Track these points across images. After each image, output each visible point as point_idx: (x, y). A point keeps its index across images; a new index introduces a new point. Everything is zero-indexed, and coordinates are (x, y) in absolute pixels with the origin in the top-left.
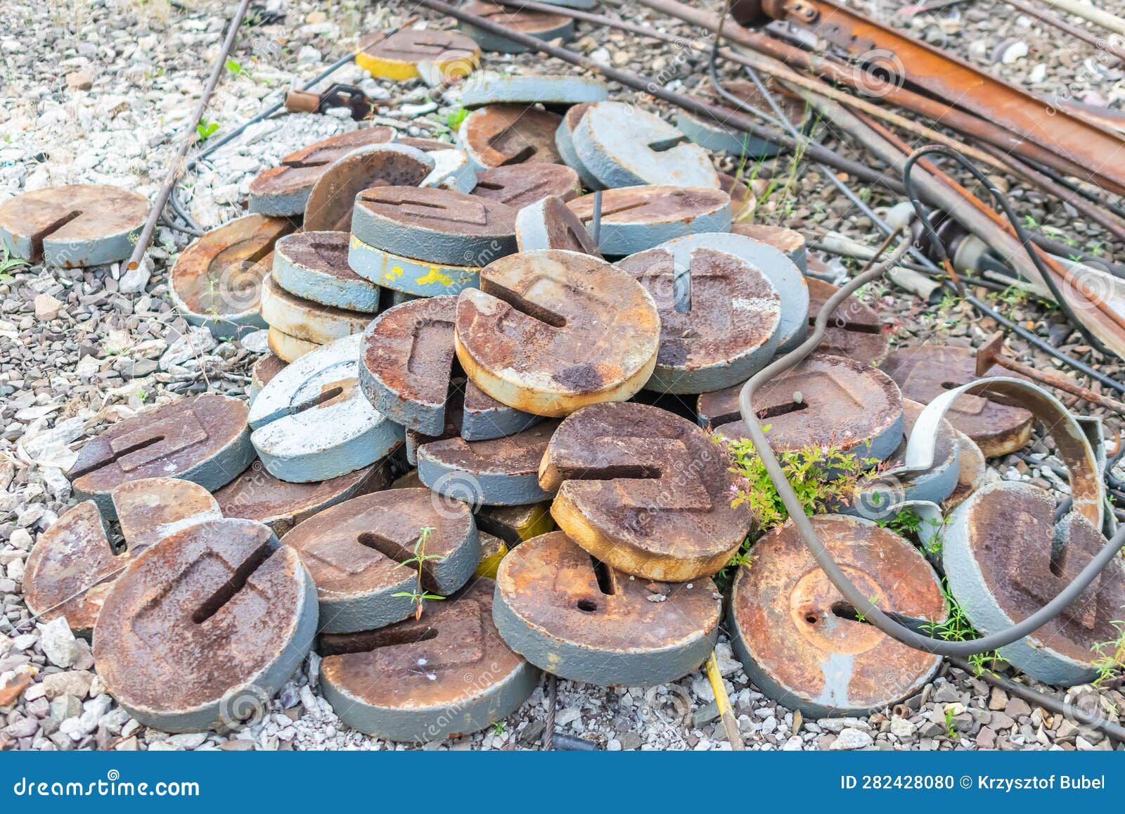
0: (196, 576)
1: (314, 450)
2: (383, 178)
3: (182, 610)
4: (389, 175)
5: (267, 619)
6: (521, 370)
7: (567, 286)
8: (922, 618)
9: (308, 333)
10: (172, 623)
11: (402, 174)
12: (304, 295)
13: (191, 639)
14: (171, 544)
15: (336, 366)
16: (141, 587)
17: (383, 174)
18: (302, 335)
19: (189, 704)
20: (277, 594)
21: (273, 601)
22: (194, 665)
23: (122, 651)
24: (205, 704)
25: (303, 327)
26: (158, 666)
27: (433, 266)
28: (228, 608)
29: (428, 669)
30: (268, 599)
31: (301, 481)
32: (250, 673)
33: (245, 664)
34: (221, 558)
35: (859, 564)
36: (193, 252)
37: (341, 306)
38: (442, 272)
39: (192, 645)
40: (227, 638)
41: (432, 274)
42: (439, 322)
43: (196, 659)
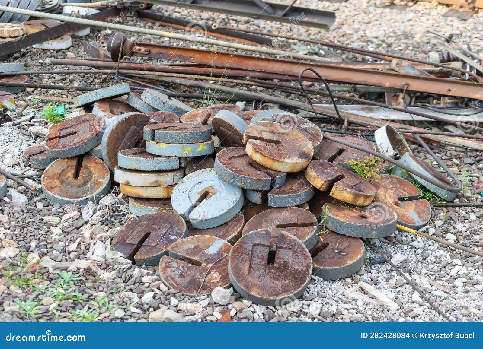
0: (255, 254)
1: (226, 211)
2: (134, 125)
3: (263, 265)
4: (136, 123)
5: (296, 254)
6: (289, 158)
7: (270, 132)
8: (418, 195)
9: (158, 183)
10: (263, 270)
11: (140, 122)
12: (154, 169)
13: (275, 272)
14: (238, 248)
15: (194, 186)
16: (240, 264)
17: (134, 124)
18: (157, 184)
19: (297, 288)
20: (292, 245)
21: (293, 248)
22: (284, 278)
23: (256, 285)
24: (303, 286)
25: (156, 182)
26: (273, 283)
27: (201, 144)
28: (278, 257)
29: (340, 252)
30: (290, 249)
31: (218, 225)
32: (308, 271)
33: (304, 269)
34: (260, 244)
35: (394, 186)
36: (47, 180)
37: (170, 169)
38: (204, 145)
39: (277, 273)
40: (286, 266)
41: (201, 146)
42: (233, 157)
43: (282, 276)
